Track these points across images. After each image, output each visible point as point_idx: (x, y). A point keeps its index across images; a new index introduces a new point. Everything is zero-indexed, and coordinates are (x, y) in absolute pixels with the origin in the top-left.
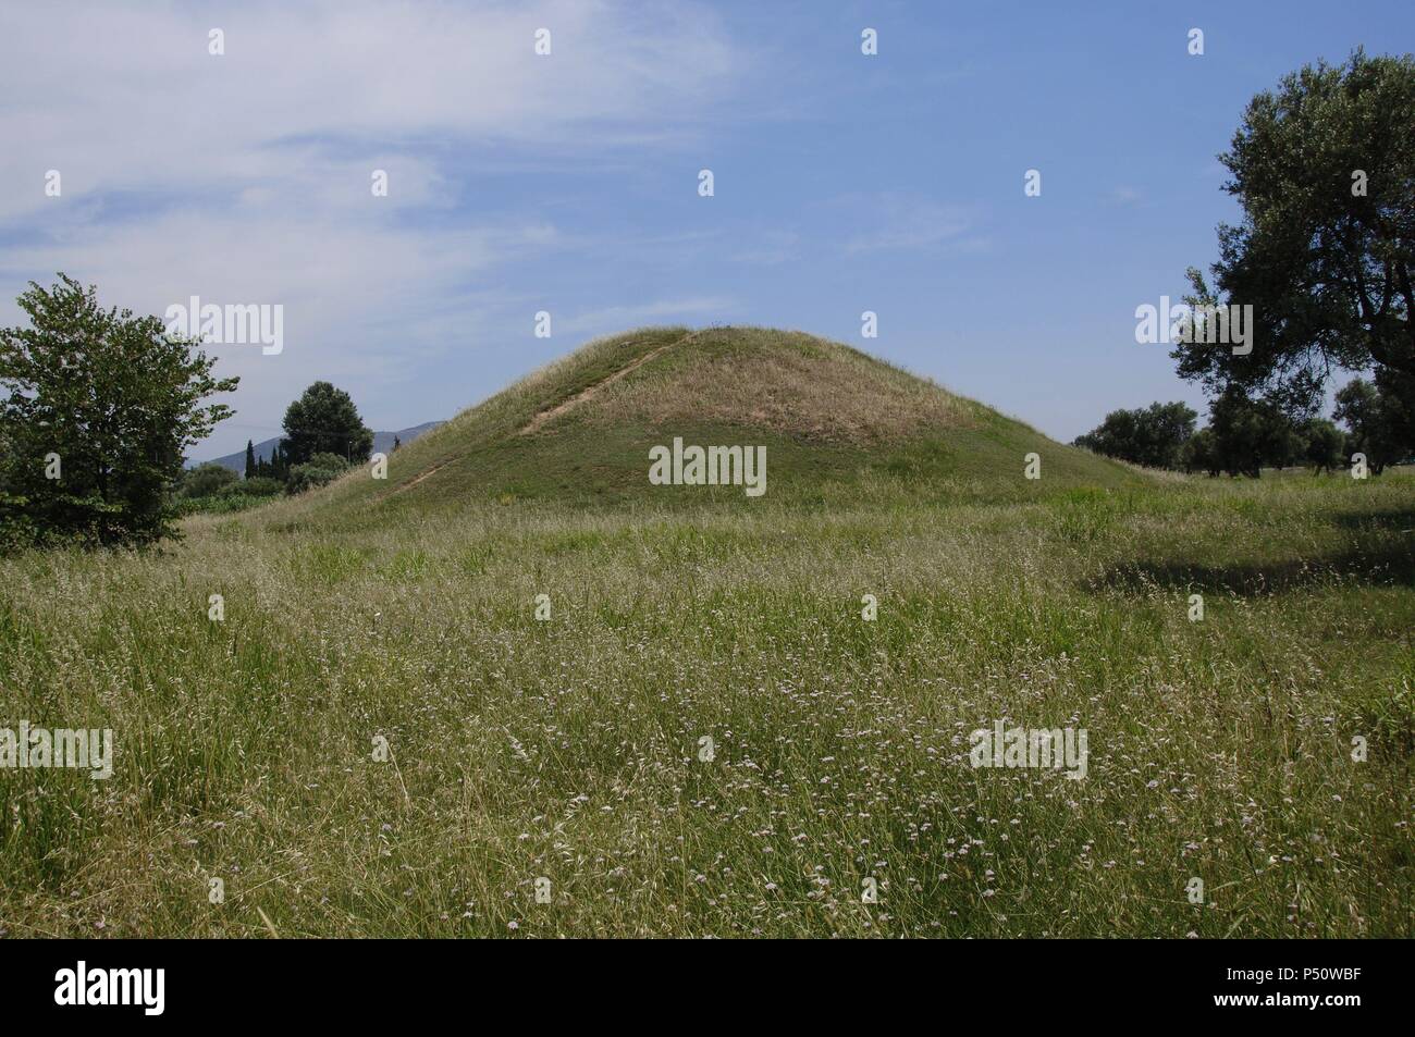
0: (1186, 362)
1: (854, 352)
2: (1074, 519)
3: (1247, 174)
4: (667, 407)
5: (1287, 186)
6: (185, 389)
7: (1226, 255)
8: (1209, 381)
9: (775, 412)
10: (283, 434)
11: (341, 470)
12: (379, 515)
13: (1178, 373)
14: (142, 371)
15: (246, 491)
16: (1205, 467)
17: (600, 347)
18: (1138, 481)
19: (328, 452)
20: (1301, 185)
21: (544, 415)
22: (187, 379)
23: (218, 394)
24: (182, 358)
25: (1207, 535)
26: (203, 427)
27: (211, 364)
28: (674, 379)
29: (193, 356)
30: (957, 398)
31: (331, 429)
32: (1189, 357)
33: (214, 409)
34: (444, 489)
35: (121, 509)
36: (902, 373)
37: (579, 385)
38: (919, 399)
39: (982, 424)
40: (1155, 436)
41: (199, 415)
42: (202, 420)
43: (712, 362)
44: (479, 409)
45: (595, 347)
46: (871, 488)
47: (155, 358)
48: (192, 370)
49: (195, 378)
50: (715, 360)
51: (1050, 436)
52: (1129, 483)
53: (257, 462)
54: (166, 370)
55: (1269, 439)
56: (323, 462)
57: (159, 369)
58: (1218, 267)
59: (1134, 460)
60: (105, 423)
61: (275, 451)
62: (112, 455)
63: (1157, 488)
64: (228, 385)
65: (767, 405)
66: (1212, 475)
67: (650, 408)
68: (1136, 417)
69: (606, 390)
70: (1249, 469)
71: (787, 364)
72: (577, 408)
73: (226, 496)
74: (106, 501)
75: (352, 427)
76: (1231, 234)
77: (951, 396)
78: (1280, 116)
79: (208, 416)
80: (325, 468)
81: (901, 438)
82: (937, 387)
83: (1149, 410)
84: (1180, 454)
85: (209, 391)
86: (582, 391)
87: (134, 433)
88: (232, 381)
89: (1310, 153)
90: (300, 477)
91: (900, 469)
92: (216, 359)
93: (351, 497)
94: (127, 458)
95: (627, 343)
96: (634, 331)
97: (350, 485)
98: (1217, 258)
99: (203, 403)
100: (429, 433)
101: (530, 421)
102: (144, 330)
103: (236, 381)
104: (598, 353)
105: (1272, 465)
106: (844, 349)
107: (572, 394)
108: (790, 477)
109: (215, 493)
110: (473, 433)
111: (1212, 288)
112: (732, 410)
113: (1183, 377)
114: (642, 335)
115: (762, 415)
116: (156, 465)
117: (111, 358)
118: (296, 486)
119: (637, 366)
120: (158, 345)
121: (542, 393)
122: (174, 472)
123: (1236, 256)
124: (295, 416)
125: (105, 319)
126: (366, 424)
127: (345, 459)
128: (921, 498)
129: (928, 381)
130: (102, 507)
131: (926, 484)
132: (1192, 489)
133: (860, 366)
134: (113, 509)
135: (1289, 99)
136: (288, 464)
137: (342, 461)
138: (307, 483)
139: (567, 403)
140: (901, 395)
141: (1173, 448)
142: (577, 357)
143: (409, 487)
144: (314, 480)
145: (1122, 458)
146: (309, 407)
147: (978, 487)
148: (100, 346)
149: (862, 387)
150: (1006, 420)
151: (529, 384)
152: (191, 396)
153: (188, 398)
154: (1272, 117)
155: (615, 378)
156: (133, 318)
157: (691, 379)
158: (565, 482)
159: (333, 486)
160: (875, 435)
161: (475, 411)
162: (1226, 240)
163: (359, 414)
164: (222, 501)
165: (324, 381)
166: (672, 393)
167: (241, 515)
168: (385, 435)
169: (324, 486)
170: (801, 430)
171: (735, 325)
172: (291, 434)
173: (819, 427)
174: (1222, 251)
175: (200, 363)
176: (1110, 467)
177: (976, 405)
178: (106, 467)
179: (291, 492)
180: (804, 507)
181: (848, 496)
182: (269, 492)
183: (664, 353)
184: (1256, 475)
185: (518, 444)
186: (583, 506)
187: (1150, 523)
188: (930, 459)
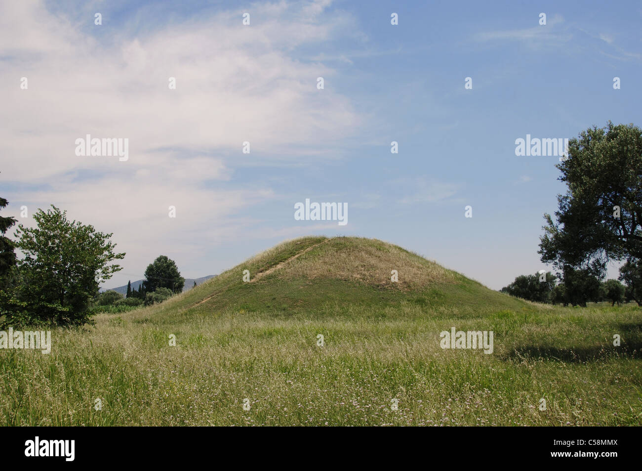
0: (545, 255)
1: (400, 249)
2: (498, 326)
3: (568, 173)
4: (316, 271)
5: (585, 178)
6: (101, 257)
7: (561, 208)
8: (556, 264)
9: (364, 275)
10: (145, 278)
11: (169, 296)
12: (184, 317)
13: (541, 260)
14: (83, 249)
15: (126, 303)
16: (561, 302)
17: (287, 244)
18: (529, 308)
19: (164, 287)
20: (591, 178)
21: (261, 274)
22: (103, 253)
23: (116, 260)
24: (101, 244)
25: (559, 334)
26: (108, 274)
27: (113, 247)
28: (319, 259)
29: (106, 243)
30: (447, 270)
31: (166, 277)
32: (546, 253)
33: (113, 267)
34: (214, 306)
35: (68, 310)
36: (422, 258)
37: (277, 261)
38: (430, 270)
39: (457, 281)
40: (538, 287)
41: (107, 269)
42: (108, 271)
43: (337, 252)
44: (232, 270)
45: (284, 244)
46: (407, 310)
47: (89, 243)
48: (105, 249)
49: (106, 253)
50: (338, 252)
51: (489, 288)
52: (525, 309)
53: (132, 290)
54: (94, 249)
55: (590, 289)
56: (161, 292)
57: (90, 248)
58: (557, 214)
59: (528, 298)
60: (65, 271)
61: (140, 286)
62: (67, 285)
63: (538, 312)
64: (120, 256)
65: (361, 272)
66: (565, 305)
67: (308, 272)
68: (529, 279)
69: (289, 264)
70: (581, 303)
71: (370, 253)
72: (275, 271)
73: (117, 305)
74: (62, 306)
75: (175, 276)
76: (563, 199)
77: (444, 269)
78: (581, 148)
79: (111, 270)
80: (162, 294)
81: (421, 288)
82: (437, 265)
83: (535, 275)
84: (550, 296)
85: (112, 258)
86: (278, 264)
87: (78, 276)
88: (122, 255)
89: (593, 165)
90: (150, 298)
91: (420, 302)
92: (116, 244)
93: (173, 308)
94: (73, 287)
95: (299, 243)
96: (302, 237)
97: (172, 303)
98: (557, 209)
99: (109, 264)
100: (209, 280)
101: (254, 277)
102: (86, 230)
103: (124, 254)
104: (286, 247)
105: (592, 301)
106: (396, 247)
107: (274, 265)
108: (370, 305)
109: (112, 304)
110: (228, 281)
111: (555, 223)
112: (345, 274)
113: (543, 262)
114: (306, 239)
115: (359, 276)
116: (86, 291)
117: (70, 242)
118: (149, 302)
119: (303, 253)
120: (91, 238)
121: (260, 264)
122: (94, 294)
123: (566, 208)
124: (150, 271)
125: (70, 225)
126: (182, 275)
127: (171, 291)
128: (430, 315)
129: (434, 262)
130: (61, 308)
131: (432, 309)
132: (554, 312)
133: (403, 255)
134: (66, 309)
135: (584, 142)
136: (146, 292)
137: (170, 291)
138: (153, 301)
139: (271, 269)
140: (421, 268)
141: (547, 293)
142: (277, 248)
143: (198, 305)
144: (157, 300)
145: (522, 297)
146: (157, 267)
147: (456, 311)
148: (66, 237)
149: (404, 264)
150: (469, 280)
151: (254, 260)
152: (104, 260)
153: (102, 261)
154: (578, 149)
155: (293, 258)
156: (82, 225)
157: (327, 260)
158: (269, 305)
159: (164, 302)
160: (409, 286)
161: (230, 271)
162: (561, 201)
163: (179, 271)
164: (115, 308)
165: (164, 255)
166: (318, 266)
167: (122, 315)
168: (190, 281)
169: (161, 302)
170: (376, 283)
171: (347, 236)
172: (148, 279)
173: (384, 282)
174: (559, 206)
175: (109, 246)
176: (516, 302)
177: (455, 273)
178: (64, 290)
179: (145, 305)
180: (376, 319)
181: (396, 314)
182: (137, 305)
183: (315, 248)
184: (585, 306)
185: (249, 287)
186: (277, 316)
187: (534, 328)
188: (434, 298)
